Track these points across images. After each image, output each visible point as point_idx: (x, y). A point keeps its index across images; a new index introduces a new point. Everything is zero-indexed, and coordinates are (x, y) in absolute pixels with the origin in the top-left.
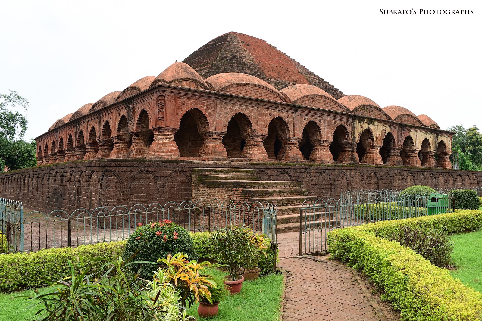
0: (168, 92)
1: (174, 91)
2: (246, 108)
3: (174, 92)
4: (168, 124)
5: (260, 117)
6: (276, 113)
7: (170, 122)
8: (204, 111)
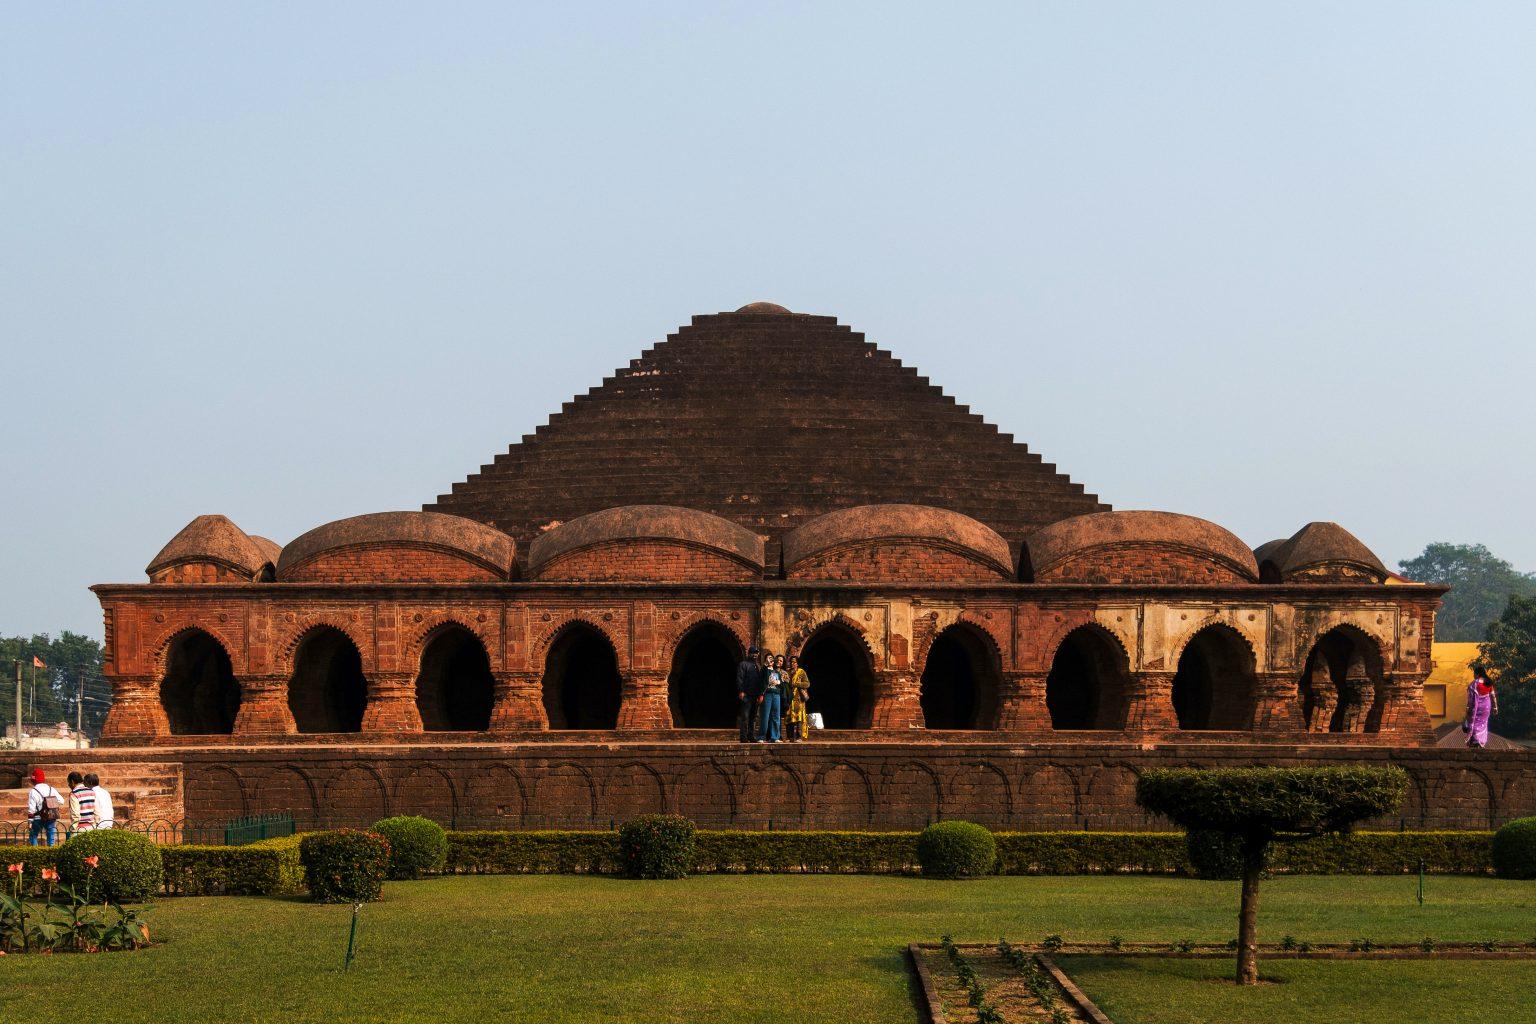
0: (118, 599)
1: (130, 596)
2: (338, 610)
3: (133, 599)
4: (122, 669)
5: (381, 630)
6: (439, 612)
7: (127, 664)
8: (215, 630)
